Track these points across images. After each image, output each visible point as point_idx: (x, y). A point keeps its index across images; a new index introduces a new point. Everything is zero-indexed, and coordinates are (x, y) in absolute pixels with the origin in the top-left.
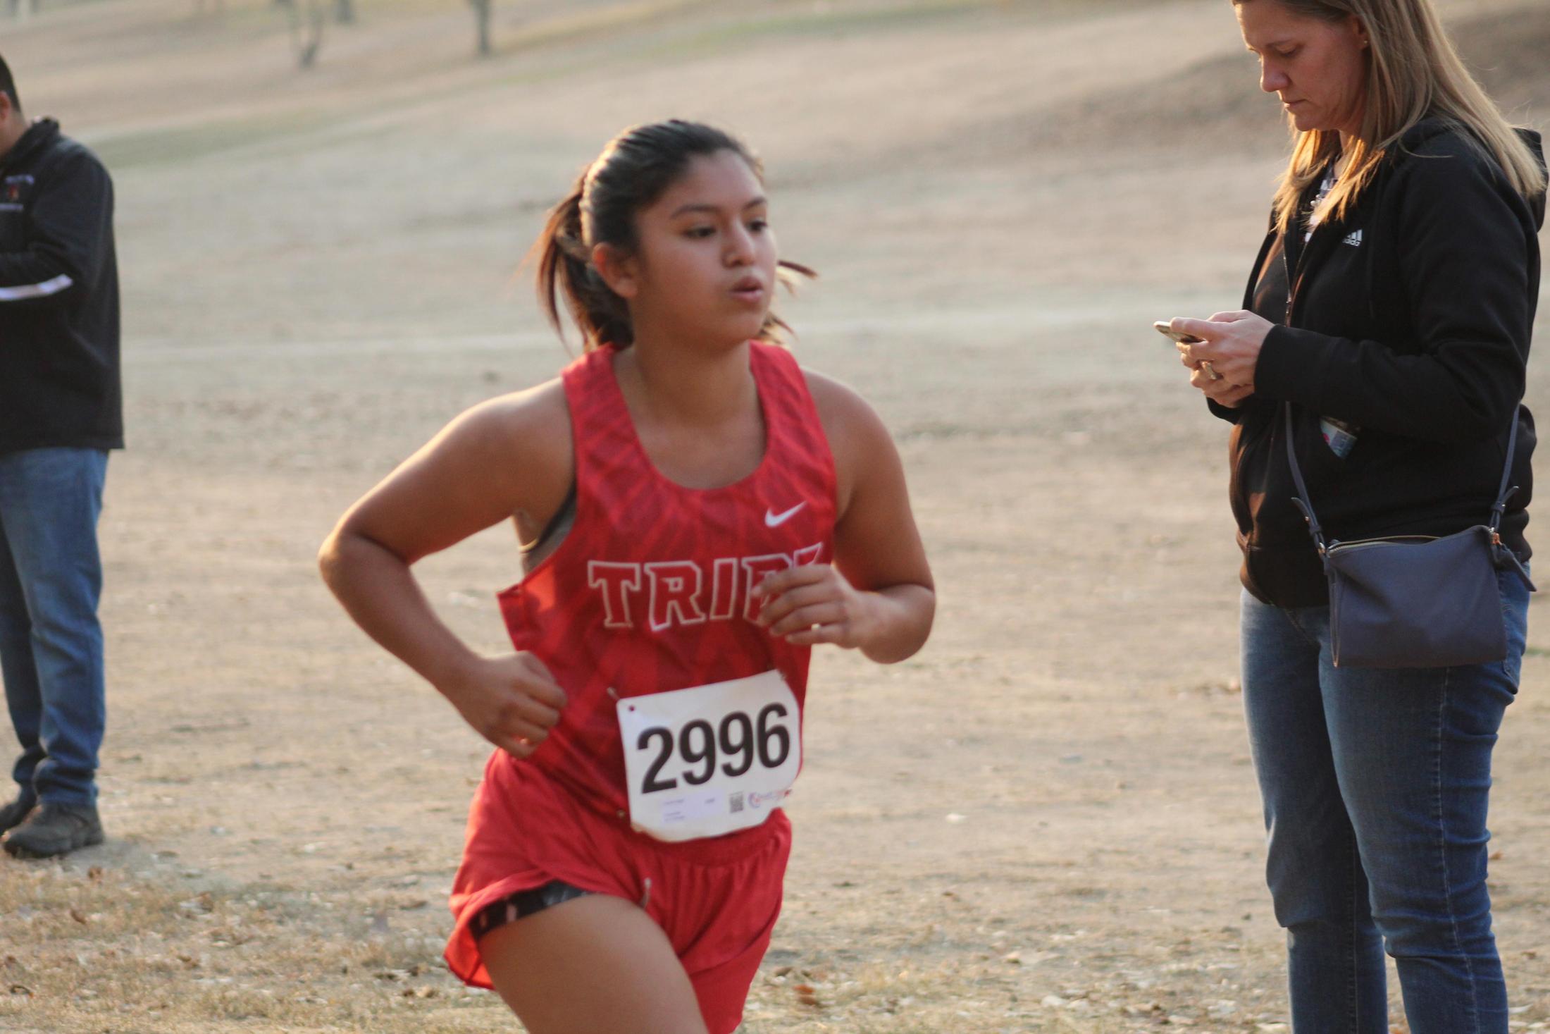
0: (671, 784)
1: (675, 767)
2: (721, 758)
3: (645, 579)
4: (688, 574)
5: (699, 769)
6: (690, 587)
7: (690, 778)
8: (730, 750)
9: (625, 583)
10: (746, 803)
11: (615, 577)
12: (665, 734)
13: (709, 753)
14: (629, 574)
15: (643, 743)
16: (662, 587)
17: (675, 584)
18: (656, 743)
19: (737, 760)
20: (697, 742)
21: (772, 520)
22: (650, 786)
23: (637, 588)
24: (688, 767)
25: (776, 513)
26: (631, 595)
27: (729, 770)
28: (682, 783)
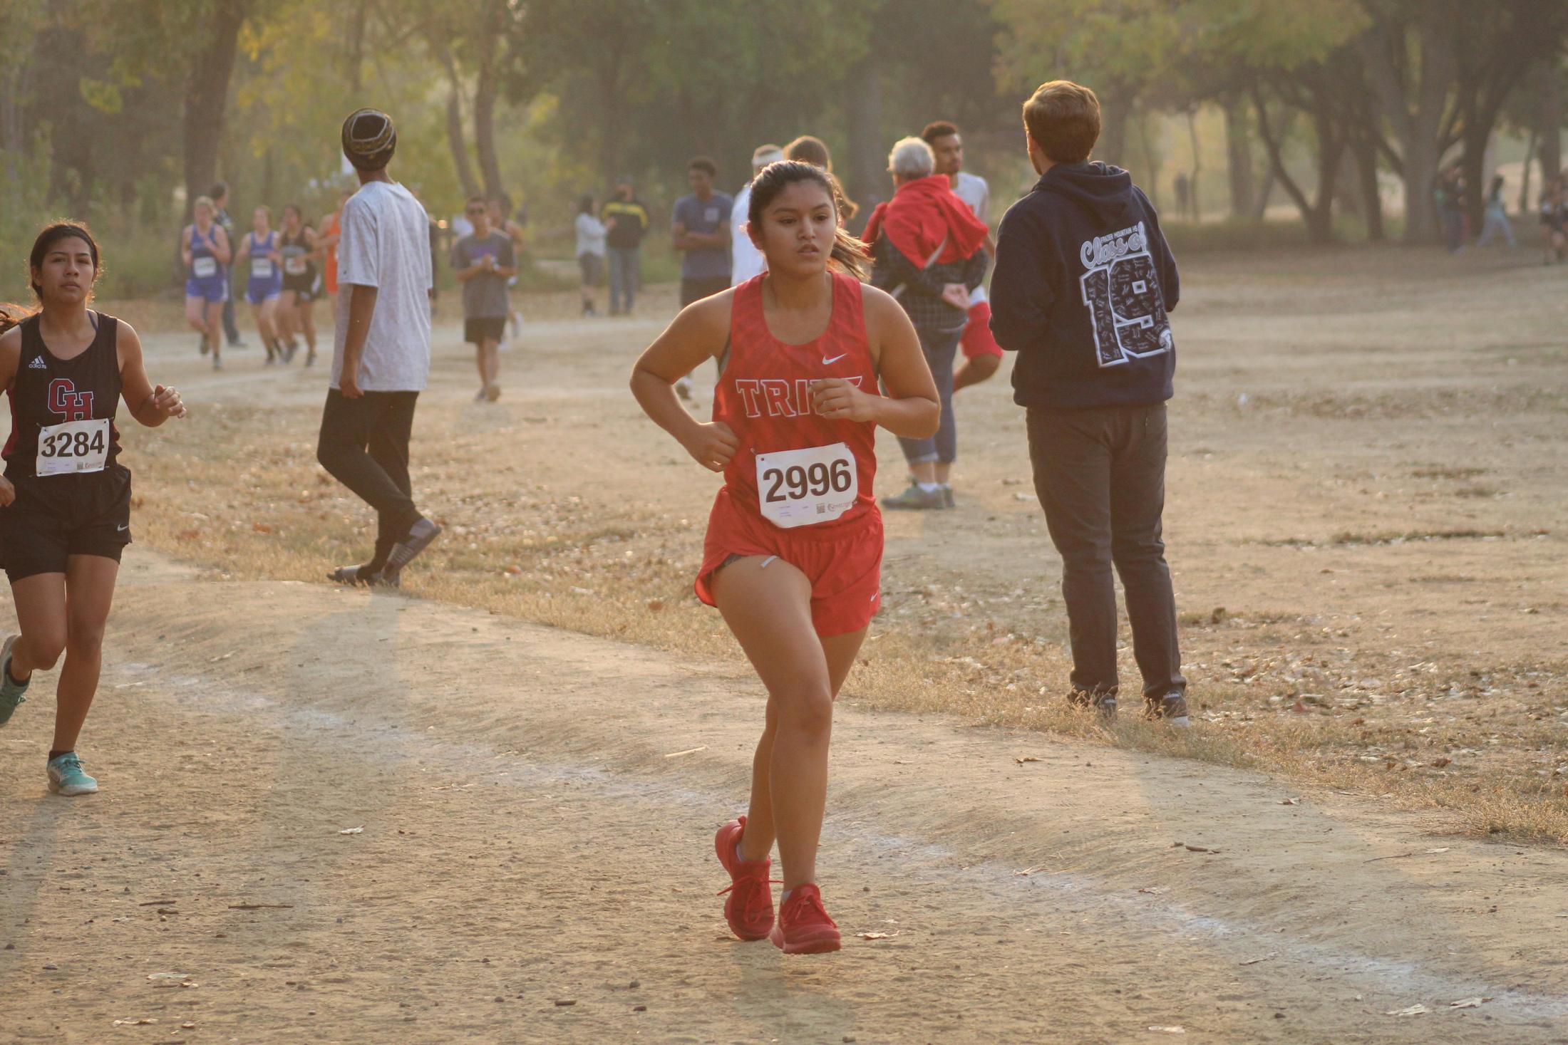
0: (783, 498)
1: (784, 489)
2: (810, 486)
3: (761, 388)
4: (782, 387)
5: (798, 491)
6: (784, 395)
7: (793, 495)
8: (815, 482)
9: (752, 390)
10: (826, 508)
11: (748, 387)
12: (778, 473)
13: (803, 483)
14: (753, 385)
15: (767, 476)
16: (770, 393)
17: (776, 392)
18: (774, 477)
19: (820, 487)
20: (796, 477)
21: (826, 362)
22: (771, 498)
23: (758, 393)
24: (792, 490)
25: (828, 359)
26: (755, 395)
27: (815, 492)
28: (788, 497)
